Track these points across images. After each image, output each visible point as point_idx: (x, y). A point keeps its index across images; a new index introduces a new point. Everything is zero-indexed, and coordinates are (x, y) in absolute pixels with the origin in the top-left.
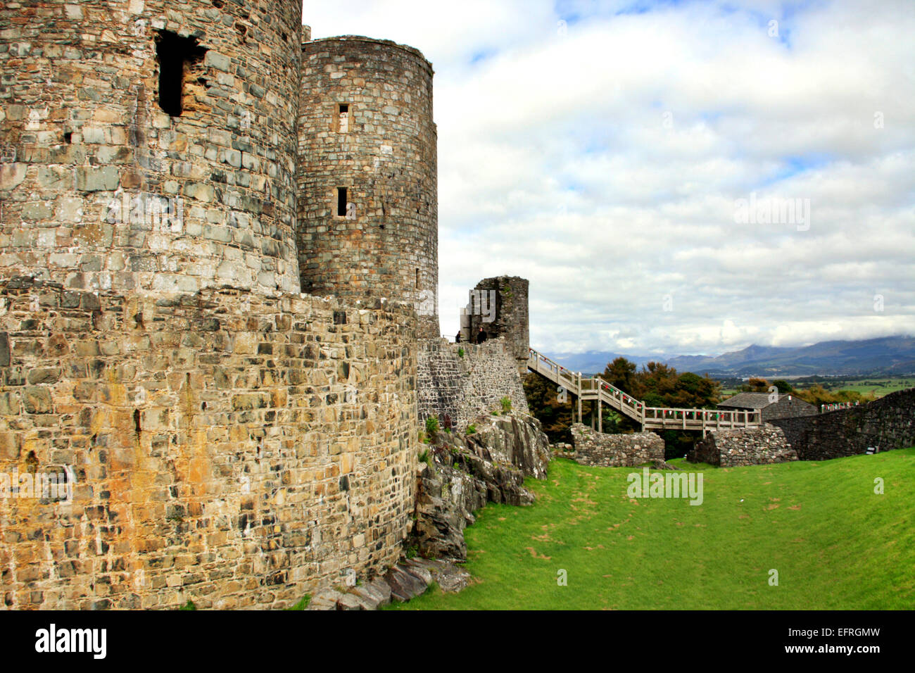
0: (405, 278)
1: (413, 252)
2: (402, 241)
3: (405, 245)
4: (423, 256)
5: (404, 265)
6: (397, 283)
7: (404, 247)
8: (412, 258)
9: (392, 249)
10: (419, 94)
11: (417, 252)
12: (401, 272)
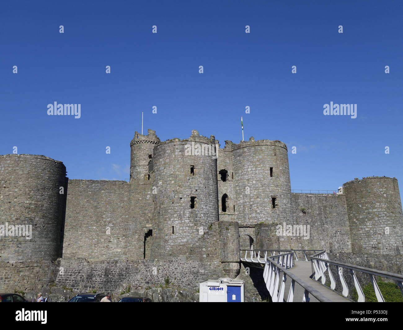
0: (166, 231)
1: (170, 220)
2: (165, 217)
3: (166, 218)
4: (176, 220)
5: (166, 226)
6: (164, 233)
7: (166, 219)
8: (169, 222)
9: (162, 220)
10: (174, 156)
11: (172, 219)
12: (164, 229)
